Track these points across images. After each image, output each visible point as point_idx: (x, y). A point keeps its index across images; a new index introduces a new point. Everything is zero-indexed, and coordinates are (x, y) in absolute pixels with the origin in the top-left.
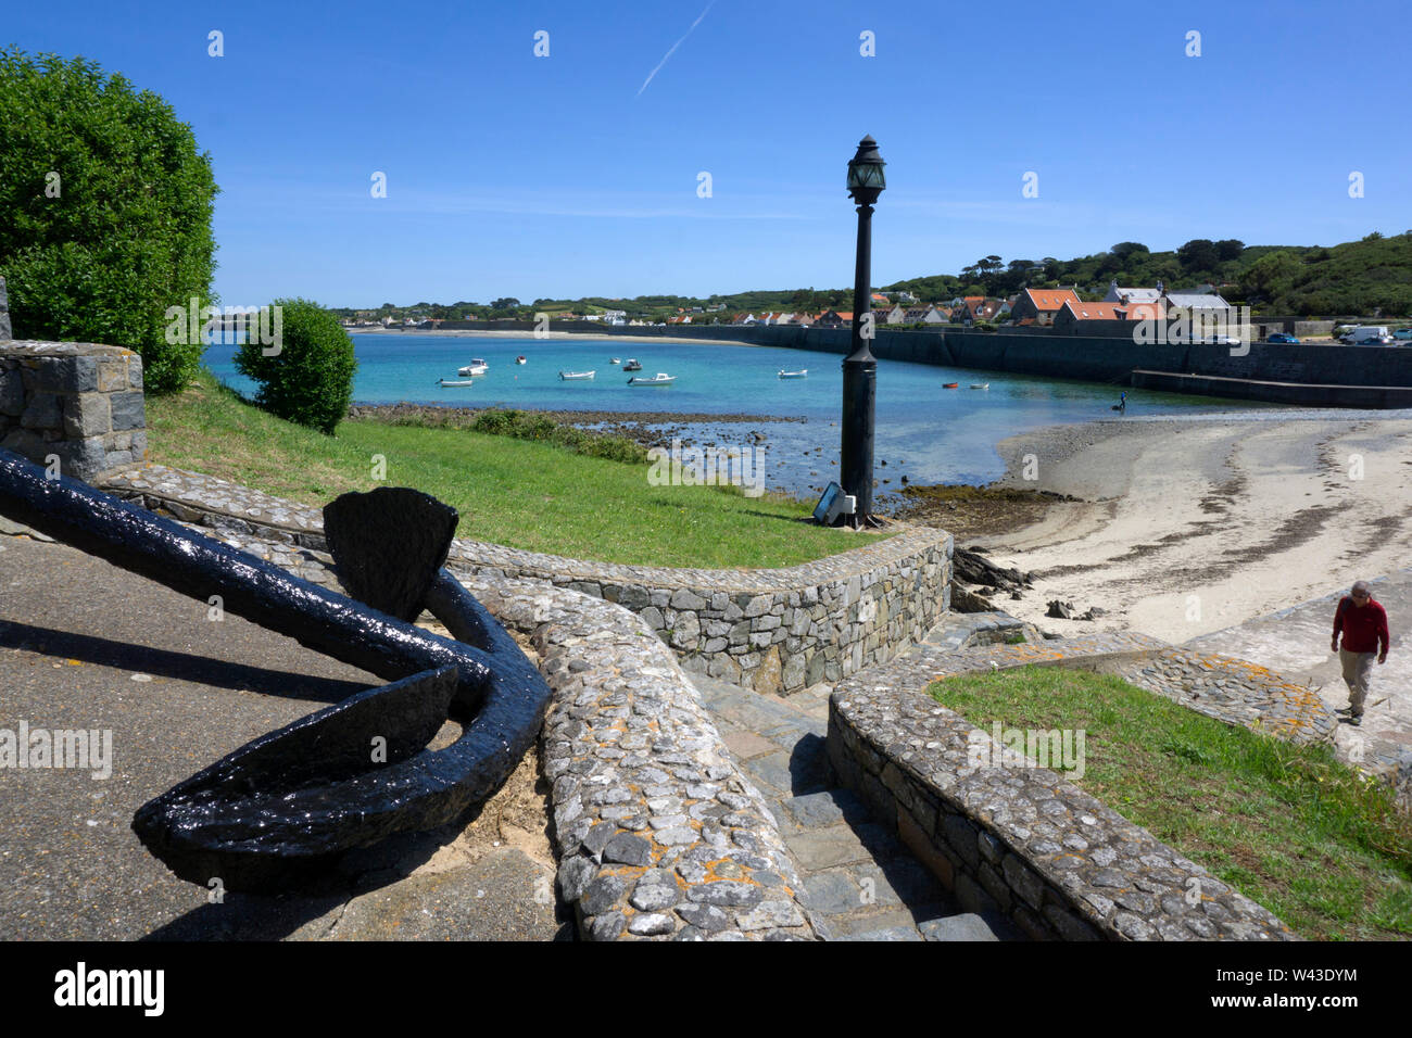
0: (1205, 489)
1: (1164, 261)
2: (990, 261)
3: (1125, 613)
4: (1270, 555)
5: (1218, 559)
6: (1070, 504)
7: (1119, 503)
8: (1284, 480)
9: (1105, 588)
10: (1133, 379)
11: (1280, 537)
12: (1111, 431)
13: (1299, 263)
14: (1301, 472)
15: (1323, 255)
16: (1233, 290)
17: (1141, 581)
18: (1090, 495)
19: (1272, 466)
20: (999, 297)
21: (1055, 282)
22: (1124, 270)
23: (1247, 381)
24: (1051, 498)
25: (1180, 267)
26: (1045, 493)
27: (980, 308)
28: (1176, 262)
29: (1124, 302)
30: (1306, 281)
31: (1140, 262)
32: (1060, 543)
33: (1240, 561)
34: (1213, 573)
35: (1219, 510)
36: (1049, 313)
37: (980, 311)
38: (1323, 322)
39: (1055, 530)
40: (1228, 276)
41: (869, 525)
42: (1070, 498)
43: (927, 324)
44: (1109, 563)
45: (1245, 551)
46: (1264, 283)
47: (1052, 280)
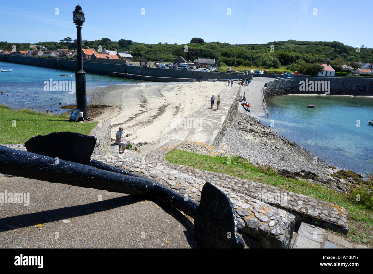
0: (139, 102)
1: (115, 44)
2: (68, 39)
3: (135, 134)
4: (159, 117)
5: (149, 118)
6: (109, 108)
7: (121, 107)
8: (155, 99)
9: (127, 129)
10: (113, 74)
11: (159, 112)
12: (112, 88)
13: (146, 48)
14: (157, 97)
15: (150, 46)
16: (133, 53)
17: (135, 126)
18: (114, 105)
19: (151, 96)
20: (72, 50)
21: (87, 47)
22: (105, 45)
23: (139, 76)
24: (104, 106)
25: (119, 46)
26: (102, 105)
27: (68, 53)
28: (118, 44)
29: (108, 54)
30: (148, 52)
31: (109, 43)
32: (111, 118)
33: (154, 119)
34: (149, 122)
35: (144, 107)
36: (89, 56)
37: (68, 54)
38: (152, 62)
39: (108, 115)
40: (130, 49)
41: (87, 120)
42: (109, 106)
43: (52, 56)
44: (125, 122)
45: (154, 116)
46: (139, 52)
47: (86, 46)
